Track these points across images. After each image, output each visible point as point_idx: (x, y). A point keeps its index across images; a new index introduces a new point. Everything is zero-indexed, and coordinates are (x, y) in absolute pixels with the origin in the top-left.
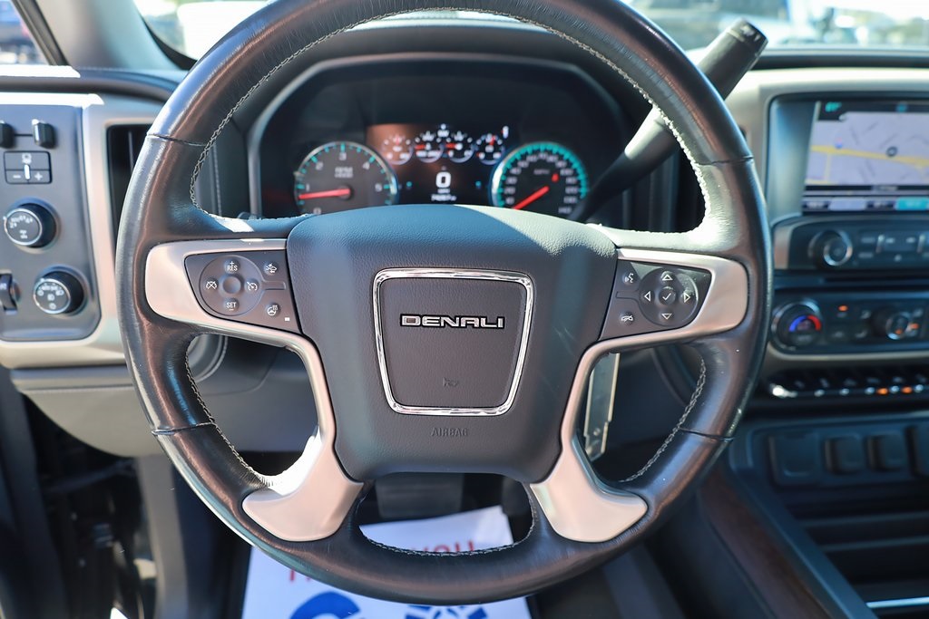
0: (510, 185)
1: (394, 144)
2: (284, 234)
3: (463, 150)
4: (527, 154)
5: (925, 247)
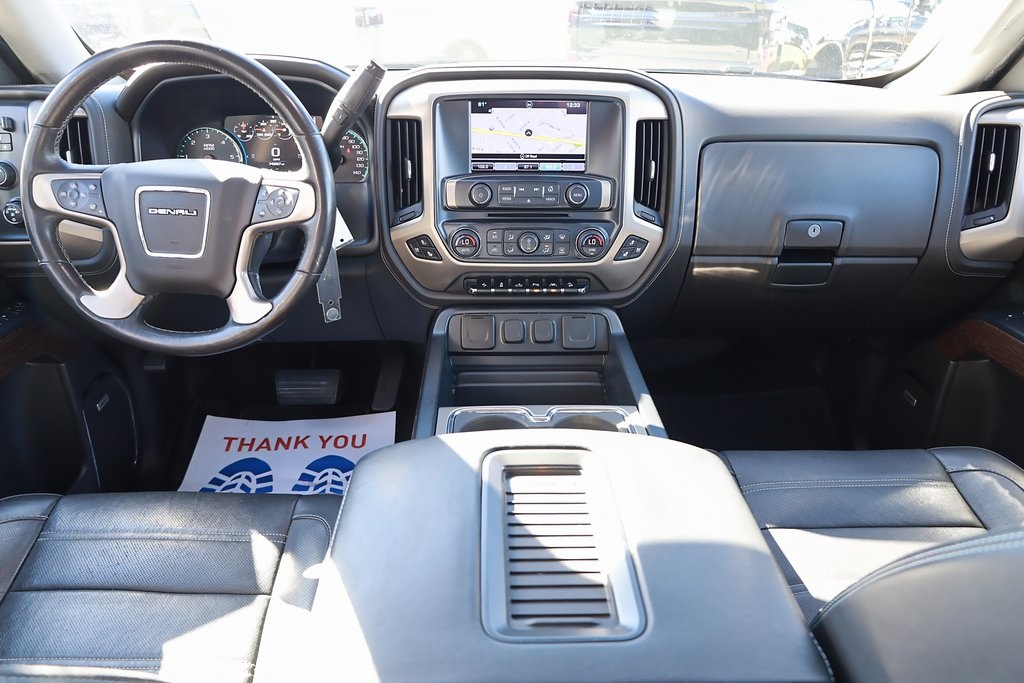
1: (241, 128)
2: (101, 171)
5: (548, 194)
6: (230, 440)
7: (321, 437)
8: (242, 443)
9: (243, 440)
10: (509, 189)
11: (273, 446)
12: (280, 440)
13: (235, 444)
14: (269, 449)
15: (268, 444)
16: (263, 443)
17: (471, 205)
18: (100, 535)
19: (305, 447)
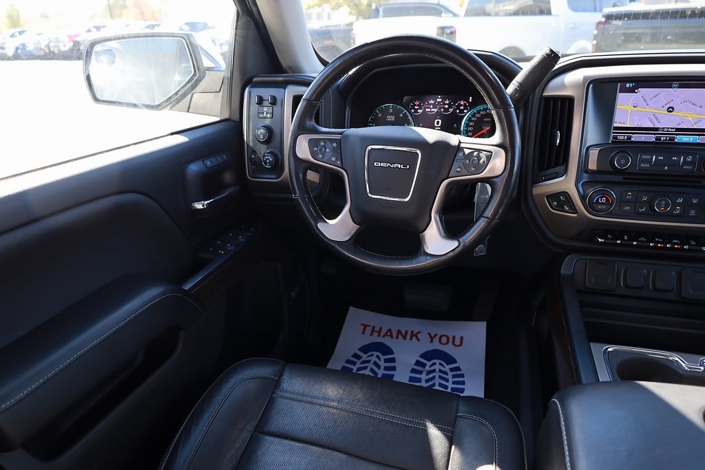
0: (471, 126)
1: (415, 105)
2: (341, 133)
3: (448, 108)
4: (480, 110)
5: (685, 162)
6: (365, 326)
7: (429, 334)
8: (373, 330)
9: (374, 327)
10: (649, 157)
11: (395, 335)
12: (399, 332)
13: (369, 330)
14: (392, 338)
15: (391, 333)
16: (387, 332)
17: (611, 170)
18: (315, 401)
19: (418, 340)
